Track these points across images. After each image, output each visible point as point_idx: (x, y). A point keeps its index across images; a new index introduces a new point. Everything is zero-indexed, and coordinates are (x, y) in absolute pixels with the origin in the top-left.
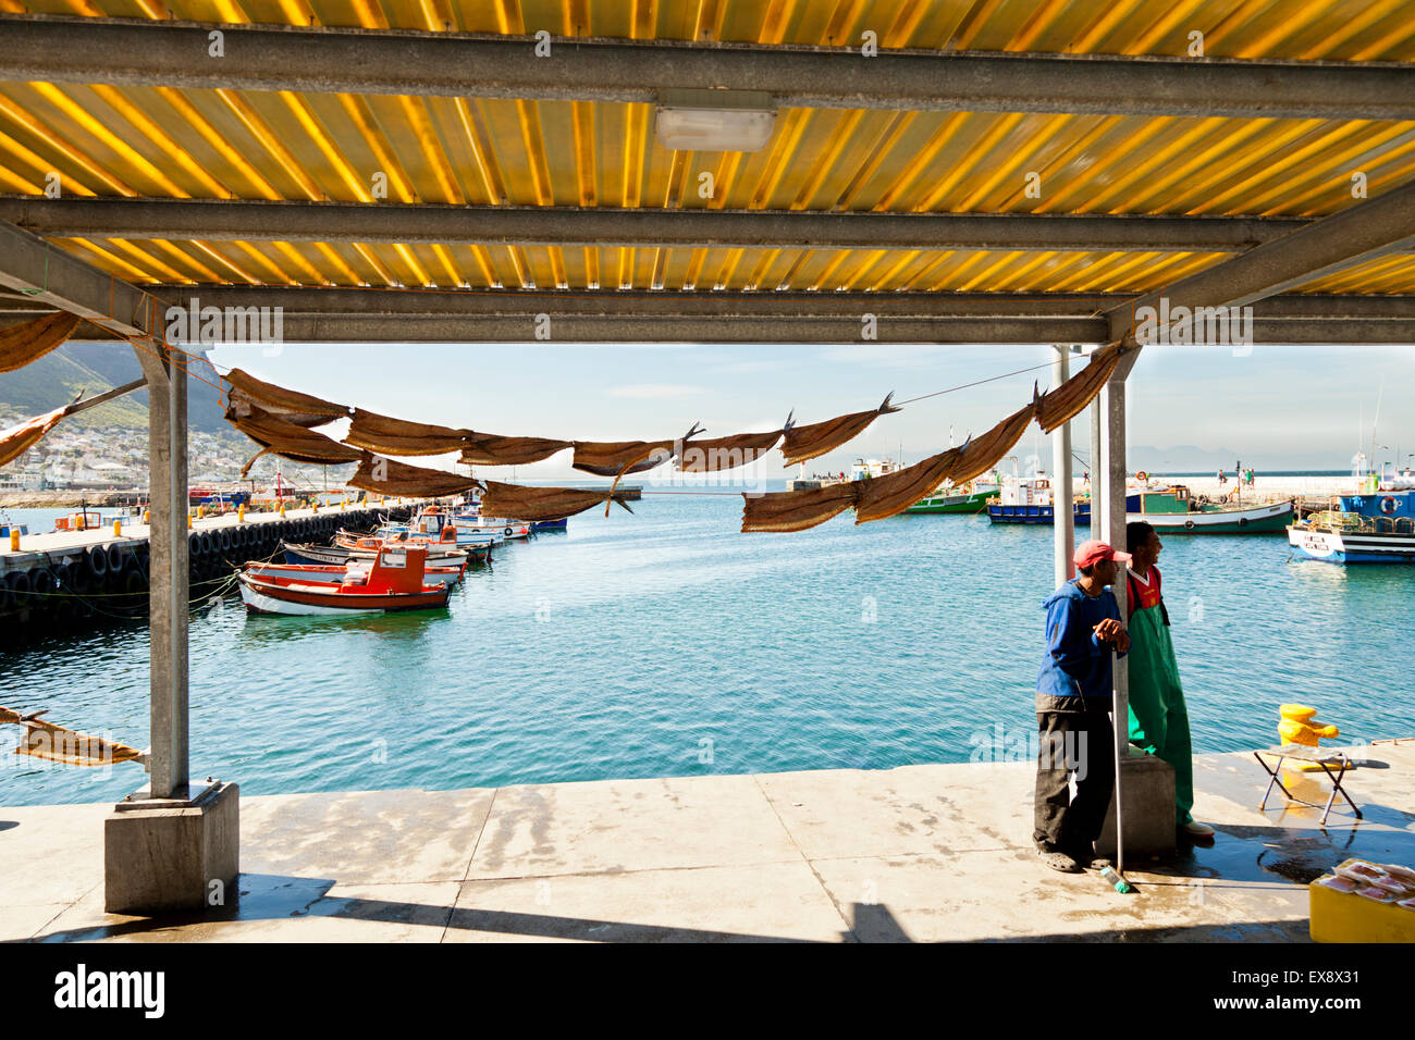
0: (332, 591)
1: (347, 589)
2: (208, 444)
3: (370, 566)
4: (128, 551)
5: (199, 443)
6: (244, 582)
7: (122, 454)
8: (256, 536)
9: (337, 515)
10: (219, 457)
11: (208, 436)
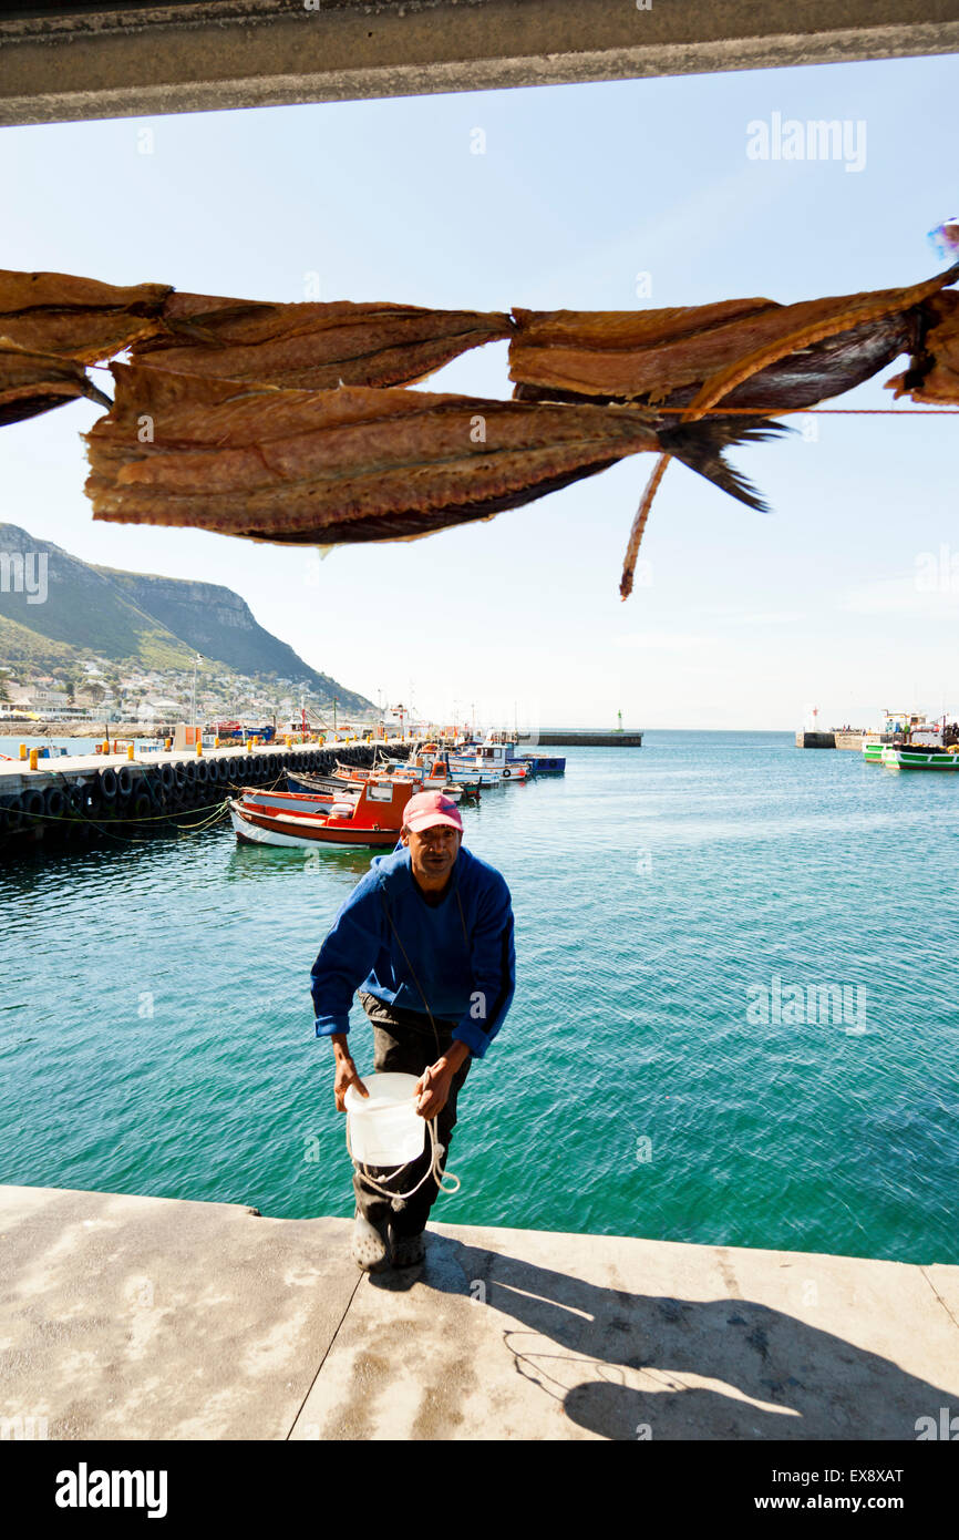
0: (318, 823)
1: (332, 823)
2: (248, 686)
3: (356, 798)
4: (140, 775)
5: (240, 685)
6: (234, 810)
7: (177, 694)
8: (261, 766)
9: (341, 750)
10: (256, 698)
11: (248, 679)
